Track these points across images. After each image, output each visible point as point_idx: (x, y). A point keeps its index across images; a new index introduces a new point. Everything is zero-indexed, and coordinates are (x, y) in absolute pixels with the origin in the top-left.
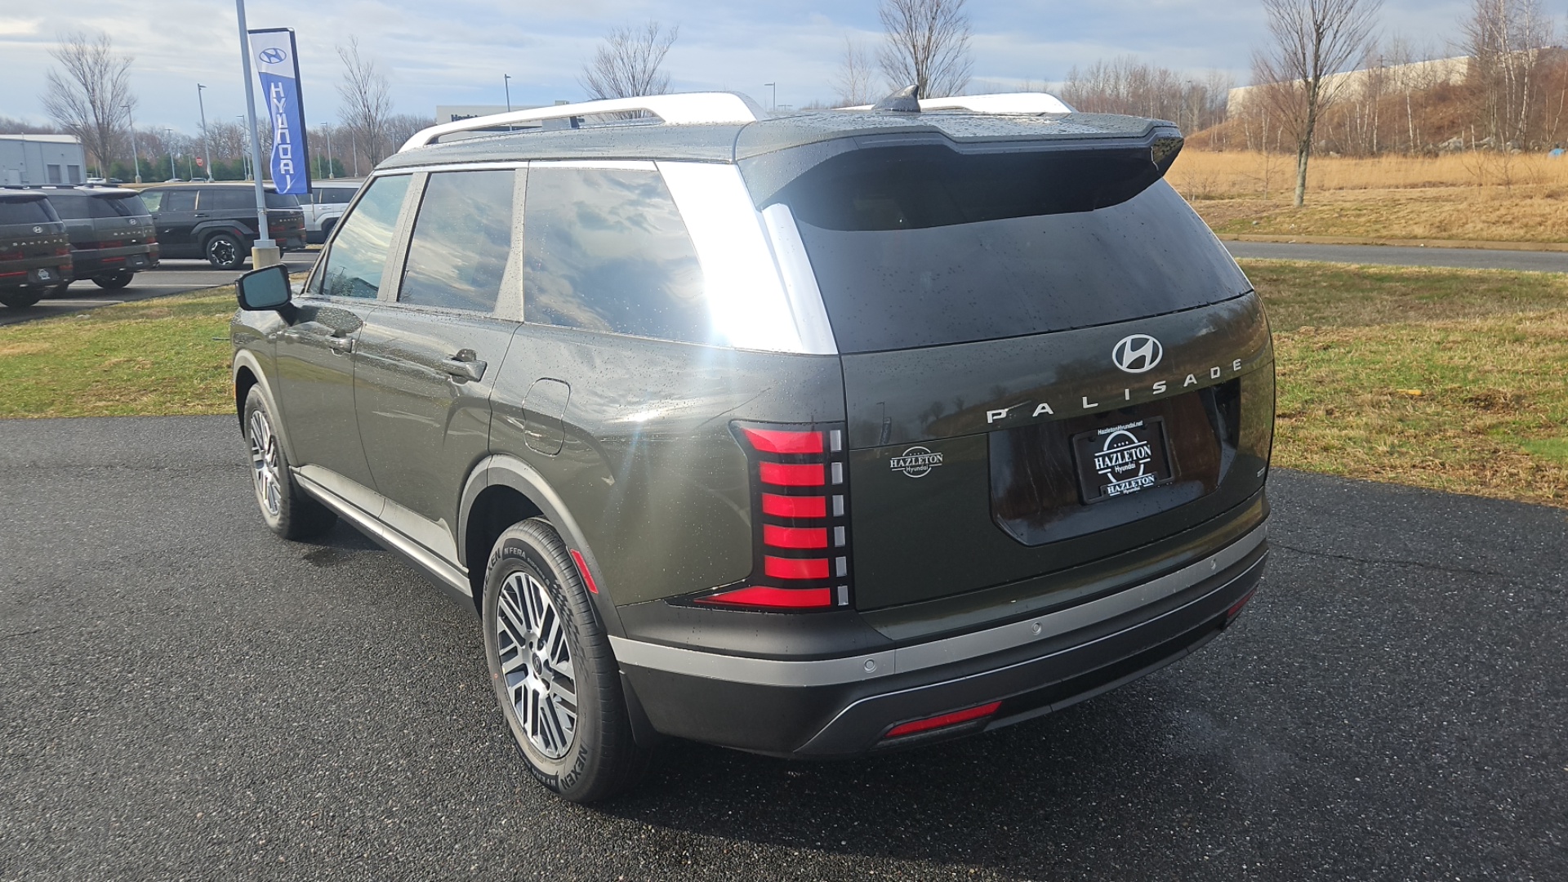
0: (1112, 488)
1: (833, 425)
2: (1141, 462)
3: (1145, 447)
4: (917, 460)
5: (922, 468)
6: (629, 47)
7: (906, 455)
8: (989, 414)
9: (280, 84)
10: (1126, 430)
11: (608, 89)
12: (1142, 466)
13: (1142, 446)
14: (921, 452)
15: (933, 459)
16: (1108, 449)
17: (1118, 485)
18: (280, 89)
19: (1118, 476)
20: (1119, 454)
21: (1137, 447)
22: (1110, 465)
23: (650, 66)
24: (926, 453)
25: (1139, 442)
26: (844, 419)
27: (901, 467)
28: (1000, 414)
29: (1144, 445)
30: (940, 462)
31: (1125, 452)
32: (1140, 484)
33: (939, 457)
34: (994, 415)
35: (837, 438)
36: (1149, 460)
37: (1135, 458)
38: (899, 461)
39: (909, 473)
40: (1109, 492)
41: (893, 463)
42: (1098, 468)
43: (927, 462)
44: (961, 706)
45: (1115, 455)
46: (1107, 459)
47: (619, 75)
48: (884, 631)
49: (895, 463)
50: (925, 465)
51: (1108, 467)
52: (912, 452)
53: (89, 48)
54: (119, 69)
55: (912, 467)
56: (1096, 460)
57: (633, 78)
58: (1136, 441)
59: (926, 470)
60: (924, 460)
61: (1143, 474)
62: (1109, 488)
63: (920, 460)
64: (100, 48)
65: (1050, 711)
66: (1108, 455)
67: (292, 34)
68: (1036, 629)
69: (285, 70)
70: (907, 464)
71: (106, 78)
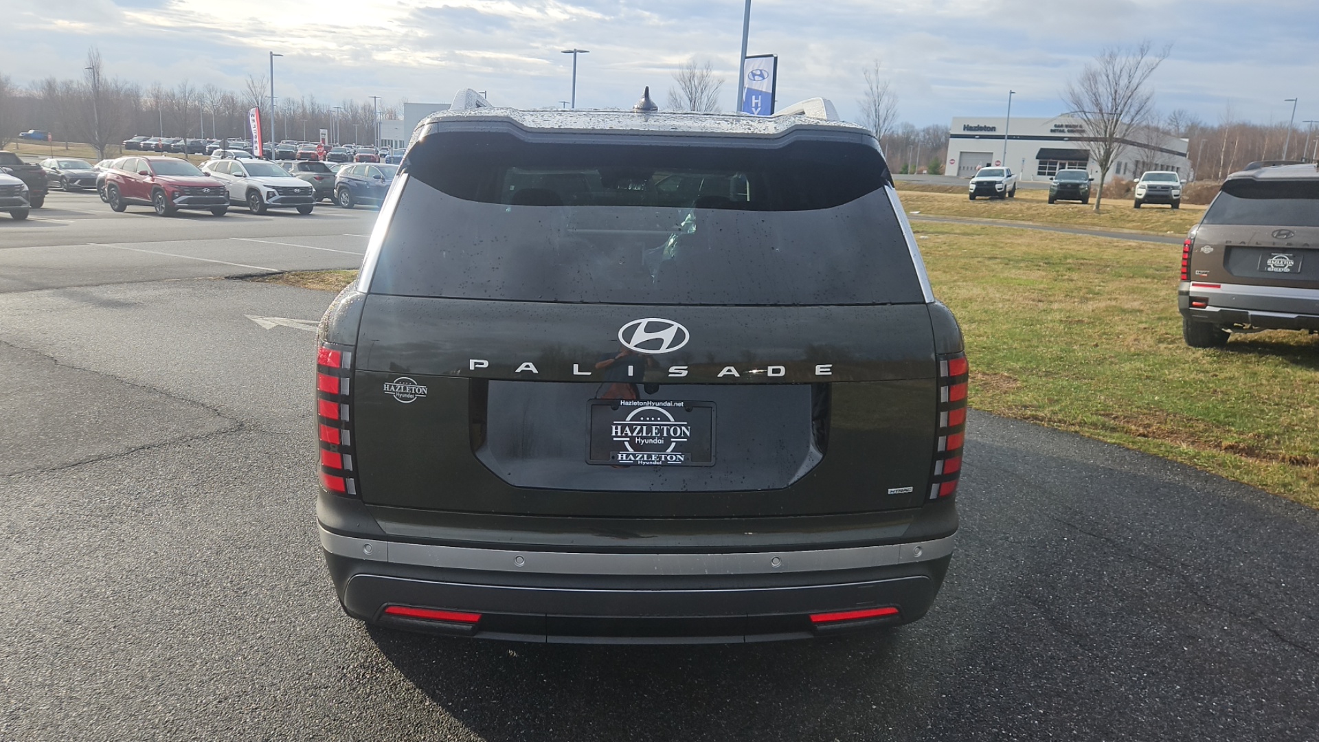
0: (624, 455)
1: (345, 347)
2: (672, 440)
3: (683, 428)
4: (405, 388)
5: (409, 396)
6: (1116, 65)
7: (396, 383)
8: (472, 362)
9: (760, 97)
10: (659, 406)
11: (1090, 104)
12: (673, 444)
13: (680, 426)
14: (409, 382)
15: (419, 390)
16: (631, 420)
17: (633, 455)
18: (759, 101)
19: (637, 447)
20: (645, 427)
21: (671, 426)
22: (630, 434)
23: (1135, 82)
24: (413, 384)
25: (675, 421)
26: (354, 344)
27: (392, 391)
28: (483, 364)
29: (683, 425)
30: (424, 394)
31: (654, 427)
32: (663, 459)
33: (424, 390)
34: (476, 364)
35: (348, 357)
36: (686, 440)
37: (665, 435)
38: (390, 386)
39: (398, 397)
40: (620, 458)
41: (386, 387)
42: (614, 434)
43: (413, 392)
44: (443, 607)
45: (639, 427)
46: (627, 428)
47: (1102, 90)
48: (381, 523)
49: (388, 387)
50: (411, 394)
51: (626, 436)
52: (402, 381)
53: (698, 72)
54: (714, 88)
55: (401, 393)
56: (614, 427)
57: (1116, 92)
58: (672, 419)
59: (412, 399)
60: (411, 390)
61: (671, 452)
62: (620, 455)
63: (408, 389)
64: (705, 73)
65: (545, 641)
66: (630, 426)
67: (776, 59)
68: (520, 561)
69: (765, 86)
70: (397, 390)
71: (704, 94)
